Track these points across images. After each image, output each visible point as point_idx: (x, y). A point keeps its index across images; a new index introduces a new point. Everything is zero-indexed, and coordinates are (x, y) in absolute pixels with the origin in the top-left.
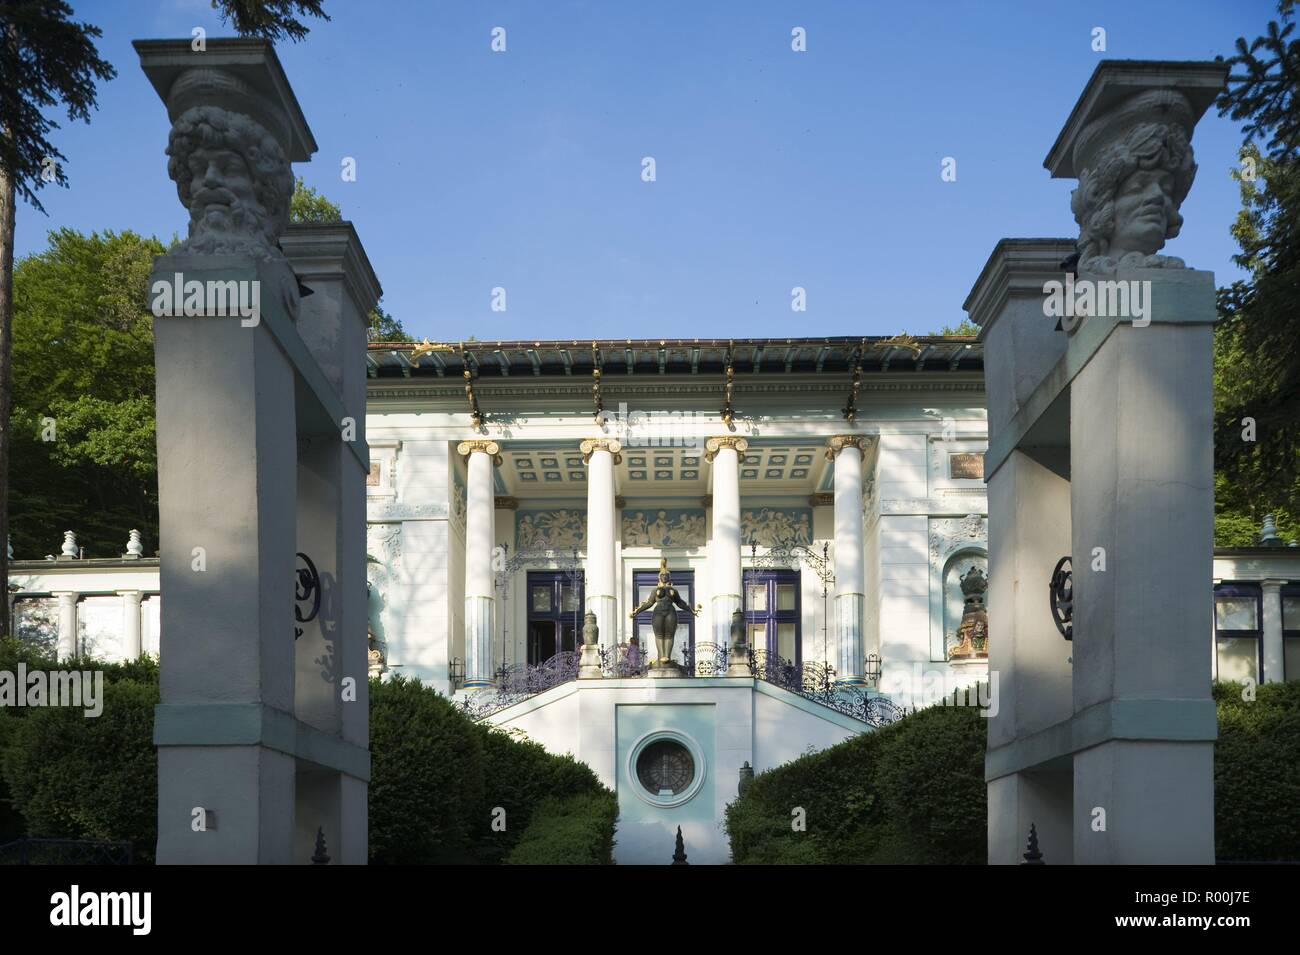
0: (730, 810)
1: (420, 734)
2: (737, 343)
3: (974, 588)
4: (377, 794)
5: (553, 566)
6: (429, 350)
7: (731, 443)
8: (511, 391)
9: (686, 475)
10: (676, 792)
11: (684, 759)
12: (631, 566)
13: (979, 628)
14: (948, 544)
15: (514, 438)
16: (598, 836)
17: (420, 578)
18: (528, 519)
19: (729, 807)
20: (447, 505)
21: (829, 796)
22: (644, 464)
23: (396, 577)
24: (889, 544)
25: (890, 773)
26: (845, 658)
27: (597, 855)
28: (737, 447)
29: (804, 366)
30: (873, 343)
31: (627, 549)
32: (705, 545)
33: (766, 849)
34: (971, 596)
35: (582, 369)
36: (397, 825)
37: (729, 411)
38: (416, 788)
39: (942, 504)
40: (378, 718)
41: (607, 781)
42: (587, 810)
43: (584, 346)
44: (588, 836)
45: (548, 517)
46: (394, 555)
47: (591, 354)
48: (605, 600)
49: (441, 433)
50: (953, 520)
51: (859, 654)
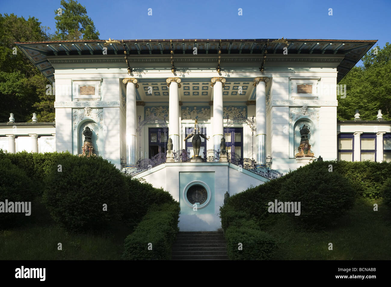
0: (221, 209)
1: (100, 176)
2: (223, 41)
3: (305, 132)
4: (82, 200)
5: (158, 126)
6: (111, 43)
7: (220, 80)
8: (141, 60)
9: (204, 93)
10: (201, 204)
11: (204, 192)
12: (184, 126)
13: (306, 146)
14: (296, 117)
15: (143, 77)
16: (172, 218)
17: (110, 128)
18: (149, 109)
19: (221, 208)
20: (119, 101)
21: (258, 204)
22: (189, 89)
23: (102, 128)
24: (276, 117)
25: (285, 193)
26: (259, 157)
27: (172, 225)
28: (222, 81)
29: (246, 51)
30: (272, 41)
31: (183, 120)
32: (210, 119)
33: (236, 223)
34: (304, 135)
35: (167, 52)
36: (92, 213)
37: (219, 68)
38: (99, 198)
39: (294, 102)
40: (82, 170)
41: (176, 198)
42: (168, 209)
43: (167, 42)
44: (168, 218)
45: (155, 108)
46: (101, 120)
47: (170, 46)
48: (175, 136)
49: (117, 75)
50: (298, 108)
51: (264, 156)
